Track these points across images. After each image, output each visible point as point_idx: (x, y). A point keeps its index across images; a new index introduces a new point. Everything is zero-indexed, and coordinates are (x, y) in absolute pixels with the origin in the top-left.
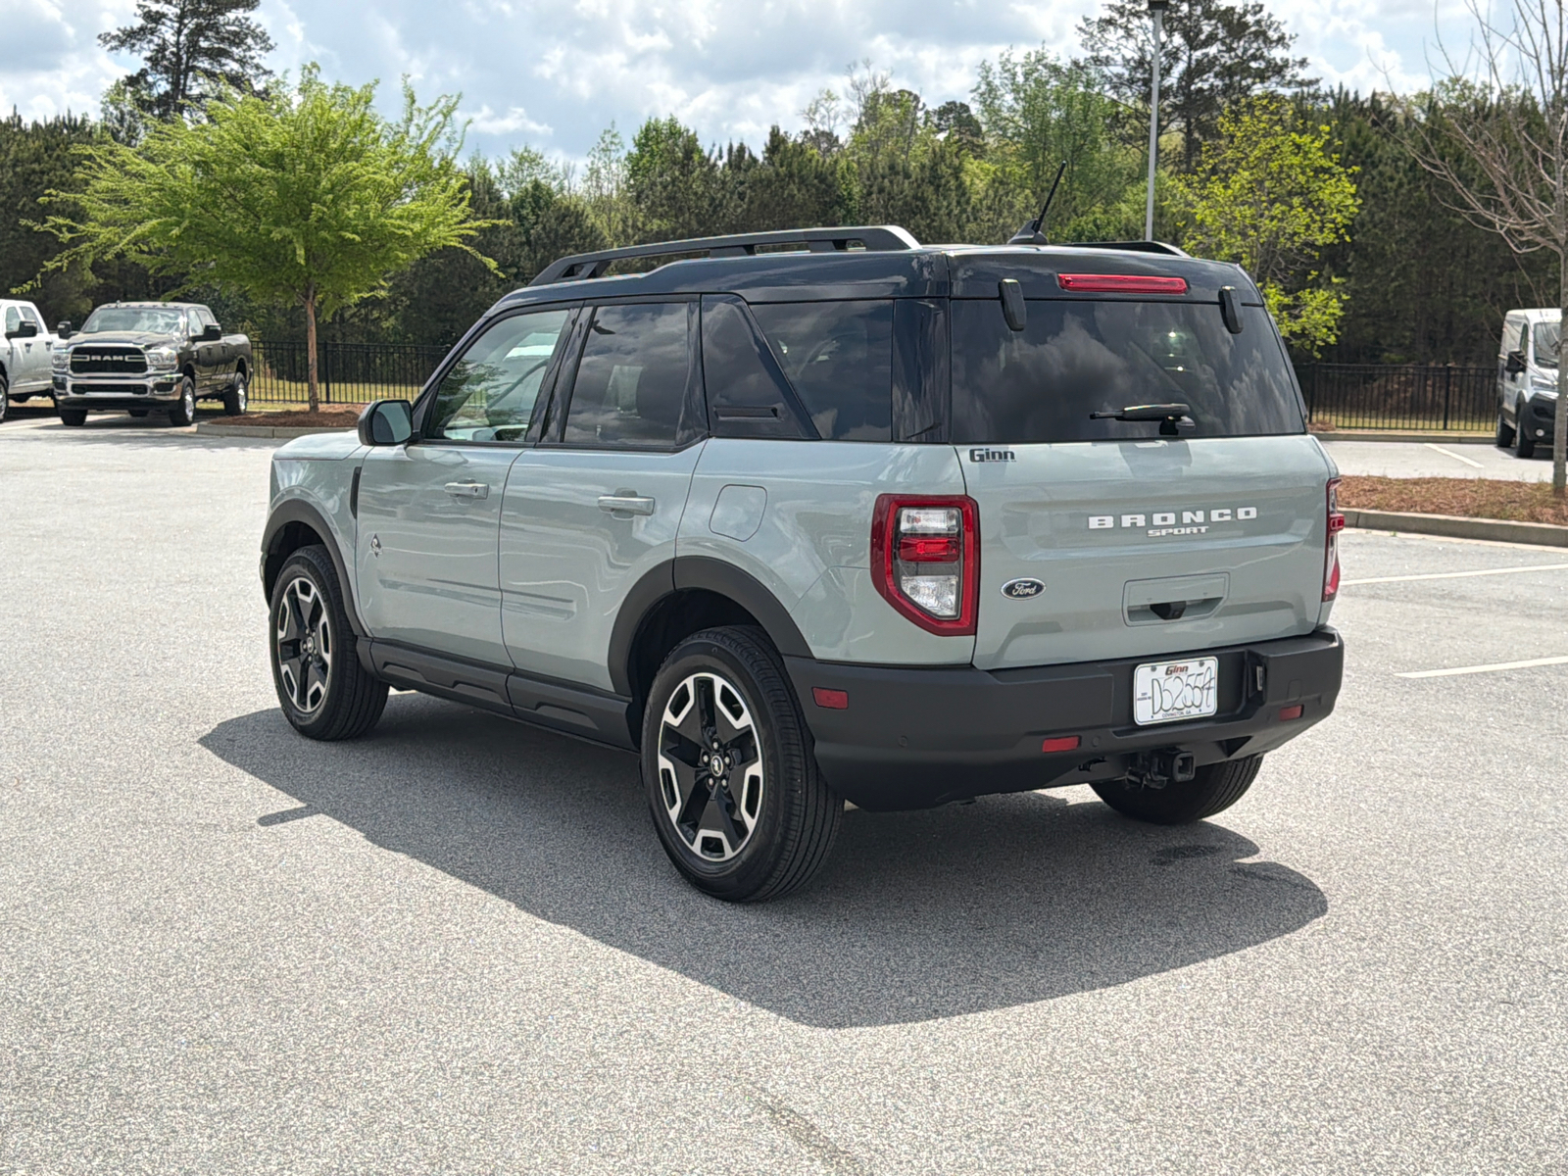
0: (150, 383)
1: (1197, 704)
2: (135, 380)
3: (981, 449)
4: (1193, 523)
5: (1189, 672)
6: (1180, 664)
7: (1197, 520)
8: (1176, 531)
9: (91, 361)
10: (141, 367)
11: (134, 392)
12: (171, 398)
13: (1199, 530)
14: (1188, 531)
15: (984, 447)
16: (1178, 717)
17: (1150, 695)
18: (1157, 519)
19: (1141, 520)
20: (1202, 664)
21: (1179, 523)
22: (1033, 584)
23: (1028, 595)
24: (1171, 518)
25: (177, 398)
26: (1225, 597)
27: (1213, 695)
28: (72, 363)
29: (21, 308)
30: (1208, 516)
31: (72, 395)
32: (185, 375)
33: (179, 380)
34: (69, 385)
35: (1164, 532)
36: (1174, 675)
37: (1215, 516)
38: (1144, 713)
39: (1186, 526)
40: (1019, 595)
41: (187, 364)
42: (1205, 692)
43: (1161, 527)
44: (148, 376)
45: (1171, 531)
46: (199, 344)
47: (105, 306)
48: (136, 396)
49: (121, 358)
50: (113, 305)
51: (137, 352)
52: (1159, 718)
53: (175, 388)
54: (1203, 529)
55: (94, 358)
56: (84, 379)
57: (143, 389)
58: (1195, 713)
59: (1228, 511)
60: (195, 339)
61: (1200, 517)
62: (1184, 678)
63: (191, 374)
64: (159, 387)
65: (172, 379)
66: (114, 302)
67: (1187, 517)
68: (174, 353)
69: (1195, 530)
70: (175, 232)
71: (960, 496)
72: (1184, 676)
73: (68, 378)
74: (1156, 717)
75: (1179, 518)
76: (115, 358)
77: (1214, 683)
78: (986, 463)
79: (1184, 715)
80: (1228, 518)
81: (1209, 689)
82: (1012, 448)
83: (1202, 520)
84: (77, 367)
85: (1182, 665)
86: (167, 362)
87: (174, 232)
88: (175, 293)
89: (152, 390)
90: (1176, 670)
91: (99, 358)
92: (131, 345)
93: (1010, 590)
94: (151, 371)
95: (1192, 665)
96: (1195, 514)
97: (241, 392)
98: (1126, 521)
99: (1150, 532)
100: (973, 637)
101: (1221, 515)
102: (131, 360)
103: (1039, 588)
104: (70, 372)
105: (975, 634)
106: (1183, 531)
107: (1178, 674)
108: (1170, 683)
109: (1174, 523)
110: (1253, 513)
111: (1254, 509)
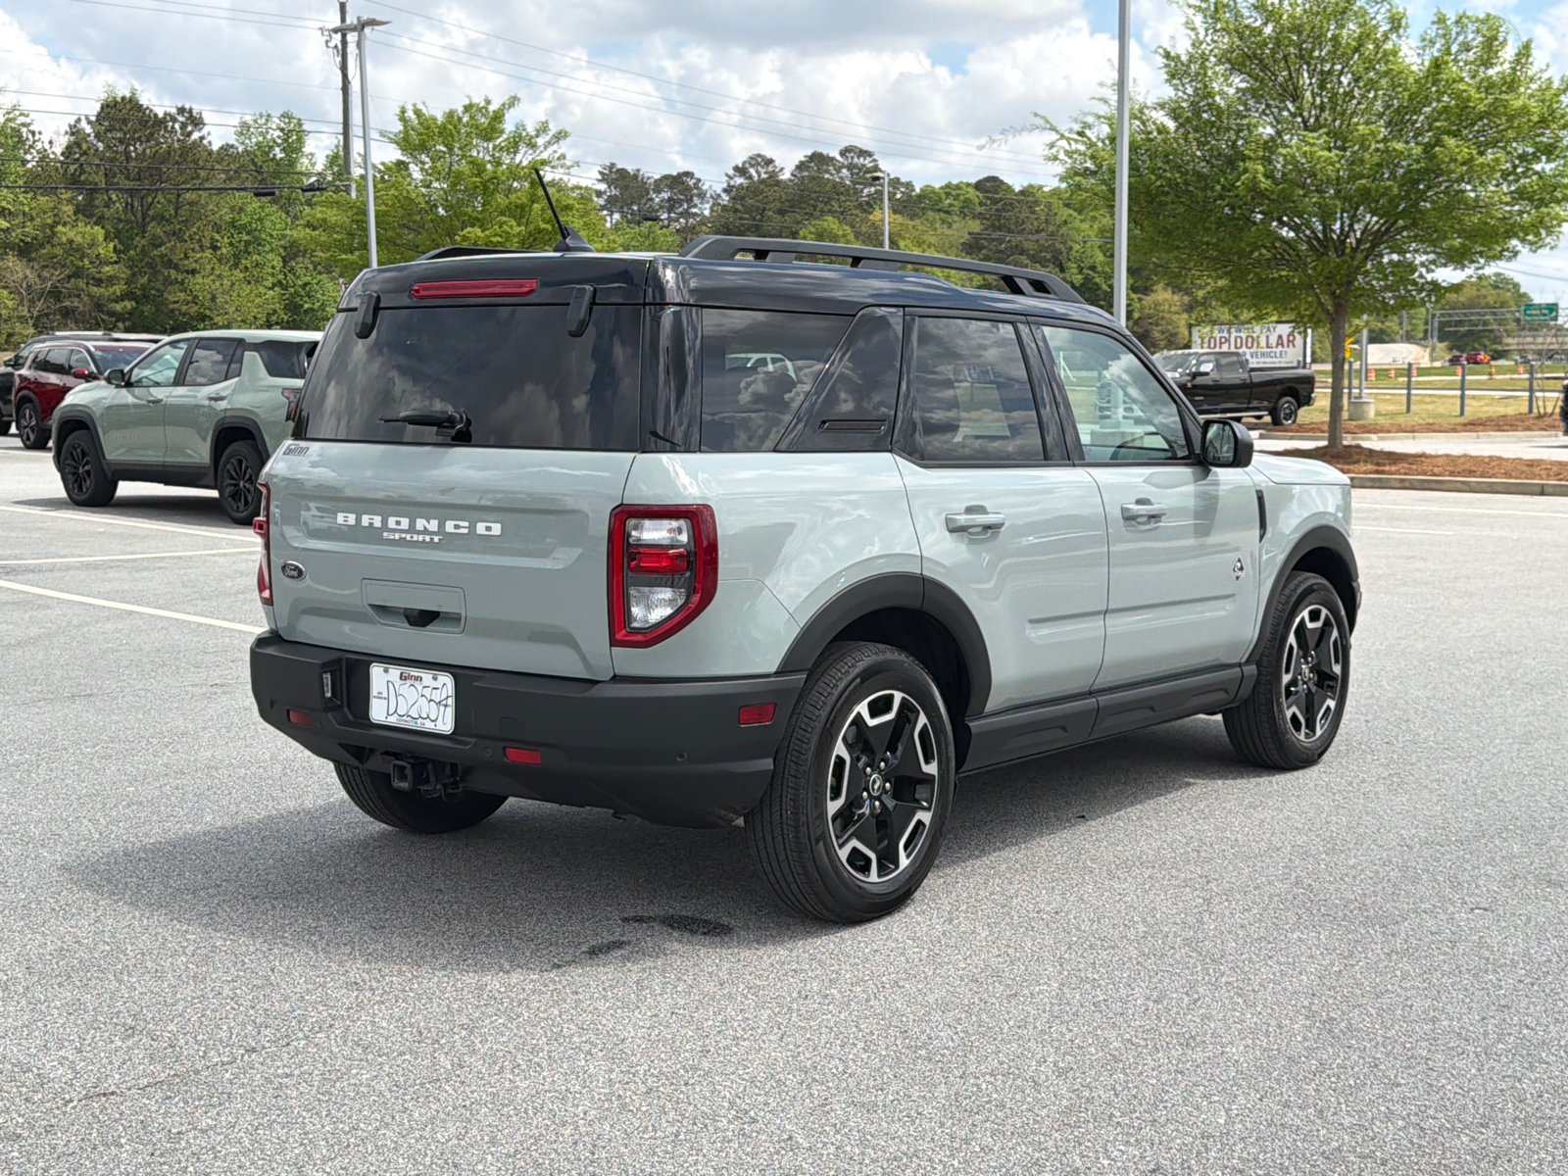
1: (433, 718)
3: (294, 444)
4: (425, 531)
5: (424, 683)
6: (414, 672)
7: (430, 528)
13: (432, 539)
14: (421, 538)
16: (411, 725)
17: (385, 695)
18: (392, 522)
19: (377, 521)
20: (437, 678)
21: (412, 529)
22: (295, 568)
23: (293, 576)
24: (405, 523)
26: (463, 614)
27: (450, 713)
30: (441, 525)
36: (409, 682)
37: (450, 526)
38: (378, 711)
39: (419, 533)
40: (288, 576)
42: (442, 708)
43: (394, 531)
45: (403, 535)
52: (393, 721)
54: (436, 539)
58: (429, 726)
59: (466, 524)
61: (433, 525)
62: (420, 688)
67: (420, 523)
69: (428, 539)
74: (390, 719)
75: (412, 524)
77: (451, 701)
79: (418, 725)
80: (466, 531)
81: (446, 706)
83: (436, 530)
85: (416, 674)
90: (410, 677)
93: (283, 570)
95: (427, 676)
96: (428, 522)
98: (365, 520)
99: (385, 534)
101: (457, 527)
103: (300, 573)
106: (415, 537)
107: (412, 682)
108: (405, 689)
109: (407, 528)
110: (496, 529)
111: (499, 525)
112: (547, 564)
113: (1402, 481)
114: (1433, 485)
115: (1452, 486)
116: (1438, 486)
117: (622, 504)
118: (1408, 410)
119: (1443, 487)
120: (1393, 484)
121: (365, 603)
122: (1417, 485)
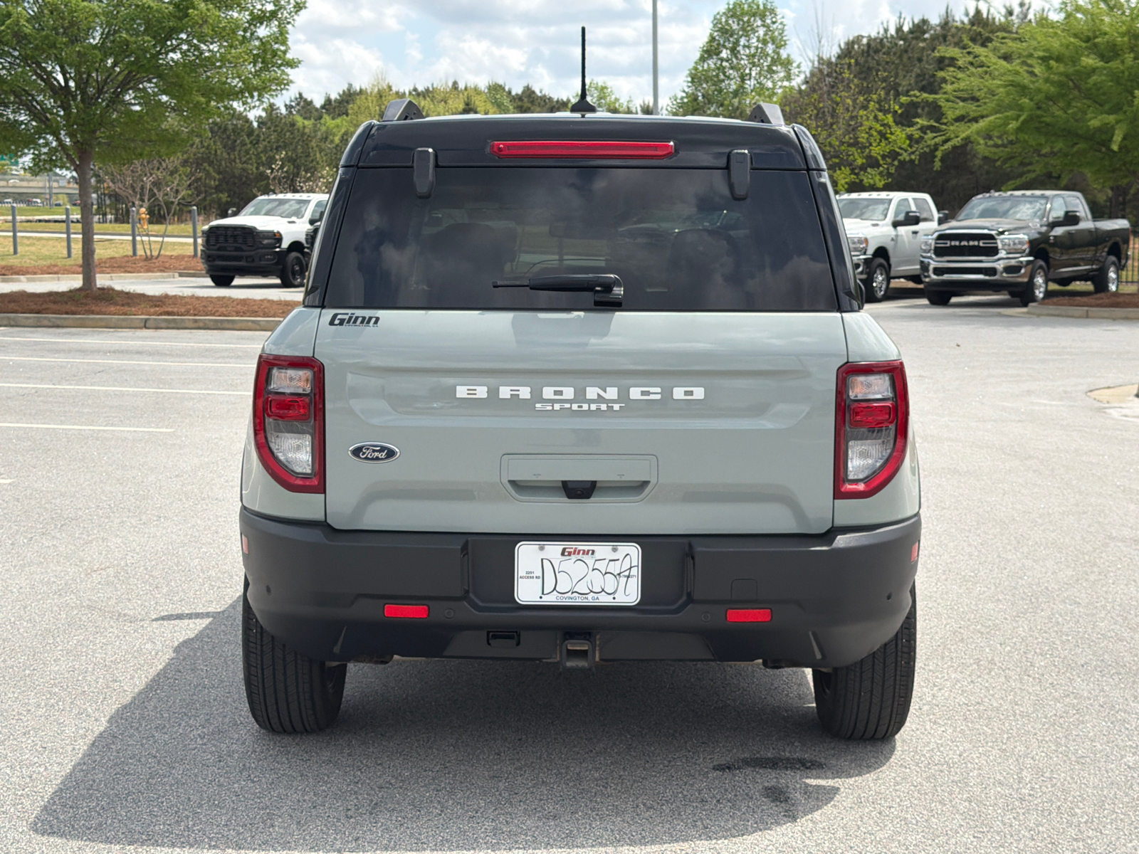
0: (1000, 266)
1: (610, 591)
2: (986, 263)
3: (344, 313)
4: (600, 400)
5: (597, 556)
6: (584, 546)
7: (607, 396)
8: (575, 407)
9: (951, 246)
10: (993, 251)
11: (986, 275)
12: (1020, 280)
13: (610, 407)
14: (593, 407)
15: (350, 311)
16: (579, 601)
17: (538, 574)
18: (548, 392)
19: (525, 392)
20: (615, 550)
21: (579, 399)
22: (382, 449)
23: (377, 458)
24: (569, 393)
25: (1026, 280)
26: (653, 481)
27: (634, 584)
28: (936, 248)
29: (914, 199)
30: (623, 393)
31: (934, 277)
32: (1036, 258)
33: (1029, 262)
34: (931, 268)
35: (557, 407)
36: (574, 557)
37: (635, 393)
38: (527, 592)
39: (590, 401)
40: (367, 458)
41: (1040, 248)
42: (623, 579)
43: (553, 402)
44: (999, 259)
45: (567, 406)
46: (1059, 231)
47: (980, 196)
48: (987, 278)
49: (976, 243)
50: (988, 195)
51: (991, 237)
52: (551, 599)
53: (1023, 271)
54: (616, 407)
55: (953, 243)
56: (943, 262)
57: (992, 271)
58: (606, 600)
59: (659, 390)
60: (1053, 225)
61: (612, 393)
63: (1046, 258)
64: (1008, 269)
65: (1021, 262)
66: (988, 192)
67: (592, 392)
68: (1026, 237)
69: (604, 407)
70: (1013, 125)
71: (308, 358)
72: (589, 560)
73: (931, 261)
74: (545, 598)
75: (580, 393)
76: (971, 243)
77: (636, 572)
78: (345, 328)
79: (590, 600)
80: (658, 397)
81: (628, 577)
82: (381, 313)
83: (615, 397)
84: (939, 252)
85: (586, 548)
86: (1019, 246)
87: (1011, 126)
88: (1018, 182)
89: (1002, 273)
90: (576, 552)
91: (957, 243)
92: (986, 231)
93: (357, 452)
94: (1002, 254)
95: (603, 550)
96: (604, 390)
97: (1112, 275)
98: (505, 392)
99: (538, 405)
100: (323, 495)
101: (645, 393)
102: (985, 245)
103: (391, 454)
104: (933, 256)
105: (324, 492)
106: (585, 407)
107: (580, 557)
108: (570, 565)
109: (572, 397)
110: (699, 393)
111: (702, 389)
112: (766, 424)
113: (196, 321)
114: (226, 325)
115: (243, 325)
116: (230, 326)
117: (848, 362)
118: (15, 252)
119: (237, 326)
120: (187, 325)
121: (505, 481)
122: (211, 324)
